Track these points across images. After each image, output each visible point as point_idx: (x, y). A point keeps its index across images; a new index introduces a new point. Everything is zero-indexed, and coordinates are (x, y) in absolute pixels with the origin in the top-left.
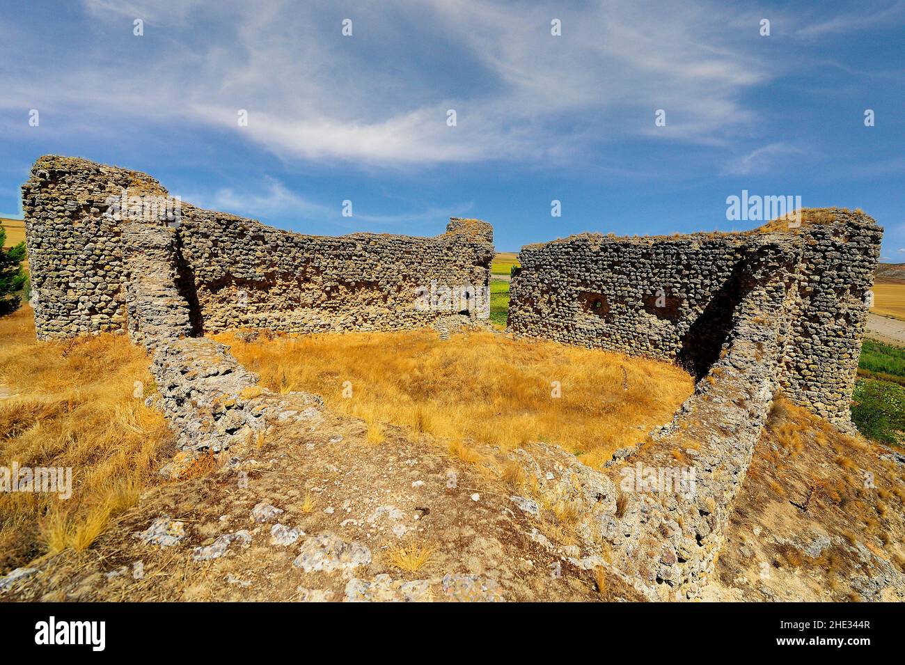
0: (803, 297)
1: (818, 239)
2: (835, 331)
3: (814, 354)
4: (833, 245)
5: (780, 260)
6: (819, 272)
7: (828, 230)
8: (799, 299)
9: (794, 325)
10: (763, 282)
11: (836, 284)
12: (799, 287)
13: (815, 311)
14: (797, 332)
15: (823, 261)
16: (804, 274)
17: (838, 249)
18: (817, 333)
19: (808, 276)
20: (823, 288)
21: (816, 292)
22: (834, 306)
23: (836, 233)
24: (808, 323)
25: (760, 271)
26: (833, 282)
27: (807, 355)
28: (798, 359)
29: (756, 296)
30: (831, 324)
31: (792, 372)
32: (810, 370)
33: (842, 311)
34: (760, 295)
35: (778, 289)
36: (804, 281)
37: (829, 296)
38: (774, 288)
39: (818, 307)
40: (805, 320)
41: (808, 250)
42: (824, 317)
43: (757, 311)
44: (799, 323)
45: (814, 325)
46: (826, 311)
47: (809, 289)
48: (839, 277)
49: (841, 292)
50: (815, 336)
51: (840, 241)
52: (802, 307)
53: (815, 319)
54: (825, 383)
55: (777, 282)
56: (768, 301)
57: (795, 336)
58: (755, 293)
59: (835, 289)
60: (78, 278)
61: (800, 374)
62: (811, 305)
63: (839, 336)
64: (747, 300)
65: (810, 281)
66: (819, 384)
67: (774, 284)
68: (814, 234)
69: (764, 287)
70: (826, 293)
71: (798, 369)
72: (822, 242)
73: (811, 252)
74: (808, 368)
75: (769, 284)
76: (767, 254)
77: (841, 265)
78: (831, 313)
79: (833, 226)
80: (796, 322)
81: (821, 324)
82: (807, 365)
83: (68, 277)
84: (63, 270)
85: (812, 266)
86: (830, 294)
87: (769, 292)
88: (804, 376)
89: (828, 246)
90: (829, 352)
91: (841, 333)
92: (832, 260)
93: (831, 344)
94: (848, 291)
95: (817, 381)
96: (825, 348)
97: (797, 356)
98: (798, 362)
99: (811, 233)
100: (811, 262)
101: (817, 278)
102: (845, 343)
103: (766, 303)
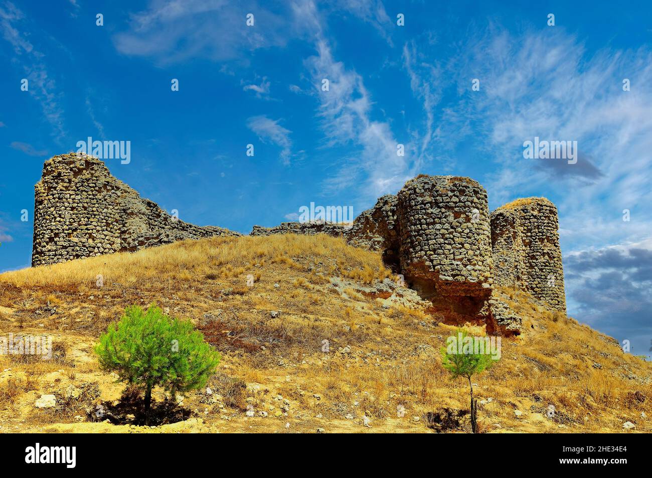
0: (526, 246)
1: (525, 213)
2: (544, 263)
3: (538, 278)
4: (532, 215)
5: (506, 221)
6: (529, 230)
7: (529, 208)
8: (524, 248)
9: (525, 263)
10: (501, 234)
11: (539, 236)
12: (523, 241)
13: (533, 252)
14: (527, 267)
15: (529, 224)
16: (523, 233)
17: (535, 217)
18: (537, 265)
19: (525, 233)
20: (533, 239)
21: (531, 242)
22: (540, 249)
23: (533, 209)
24: (531, 261)
25: (498, 229)
26: (537, 235)
27: (535, 279)
28: (531, 282)
29: (499, 243)
30: (542, 260)
31: (530, 291)
32: (538, 288)
33: (545, 251)
34: (501, 242)
35: (509, 237)
36: (524, 236)
37: (537, 243)
38: (507, 237)
39: (533, 250)
40: (529, 259)
41: (522, 219)
42: (537, 255)
43: (501, 250)
44: (527, 261)
45: (534, 261)
46: (538, 252)
47: (527, 241)
48: (539, 232)
49: (542, 240)
50: (536, 267)
51: (535, 213)
52: (526, 252)
53: (533, 257)
54: (547, 294)
55: (507, 234)
56: (506, 245)
57: (527, 269)
58: (499, 241)
59: (538, 239)
60: (98, 231)
61: (534, 291)
62: (530, 250)
63: (547, 266)
64: (496, 246)
65: (527, 236)
66: (544, 295)
67: (507, 235)
68: (523, 210)
69: (502, 237)
70: (536, 242)
71: (532, 288)
72: (527, 214)
73: (524, 220)
74: (537, 287)
75: (504, 236)
76: (499, 219)
77: (538, 226)
78: (540, 253)
79: (531, 205)
80: (525, 261)
81: (537, 259)
82: (536, 285)
83: (92, 230)
84: (91, 225)
85: (526, 228)
86: (537, 242)
87: (505, 240)
88: (536, 292)
89: (530, 216)
90: (544, 275)
91: (547, 264)
92: (534, 223)
93: (544, 270)
94: (546, 240)
95: (543, 294)
96: (542, 274)
97: (530, 281)
98: (532, 284)
99: (521, 210)
100: (525, 226)
101: (529, 234)
102: (551, 270)
103: (505, 246)
